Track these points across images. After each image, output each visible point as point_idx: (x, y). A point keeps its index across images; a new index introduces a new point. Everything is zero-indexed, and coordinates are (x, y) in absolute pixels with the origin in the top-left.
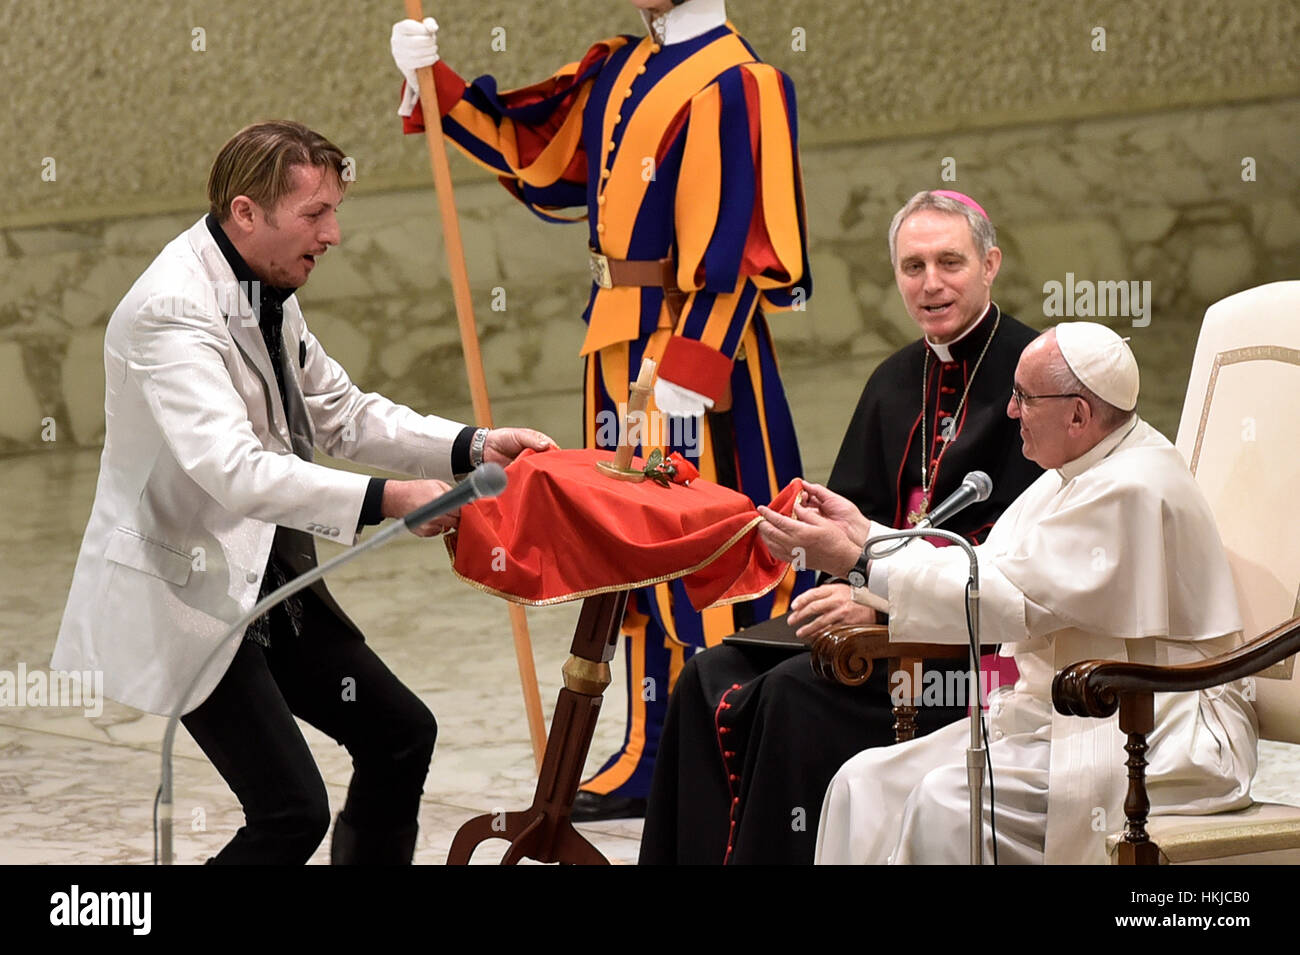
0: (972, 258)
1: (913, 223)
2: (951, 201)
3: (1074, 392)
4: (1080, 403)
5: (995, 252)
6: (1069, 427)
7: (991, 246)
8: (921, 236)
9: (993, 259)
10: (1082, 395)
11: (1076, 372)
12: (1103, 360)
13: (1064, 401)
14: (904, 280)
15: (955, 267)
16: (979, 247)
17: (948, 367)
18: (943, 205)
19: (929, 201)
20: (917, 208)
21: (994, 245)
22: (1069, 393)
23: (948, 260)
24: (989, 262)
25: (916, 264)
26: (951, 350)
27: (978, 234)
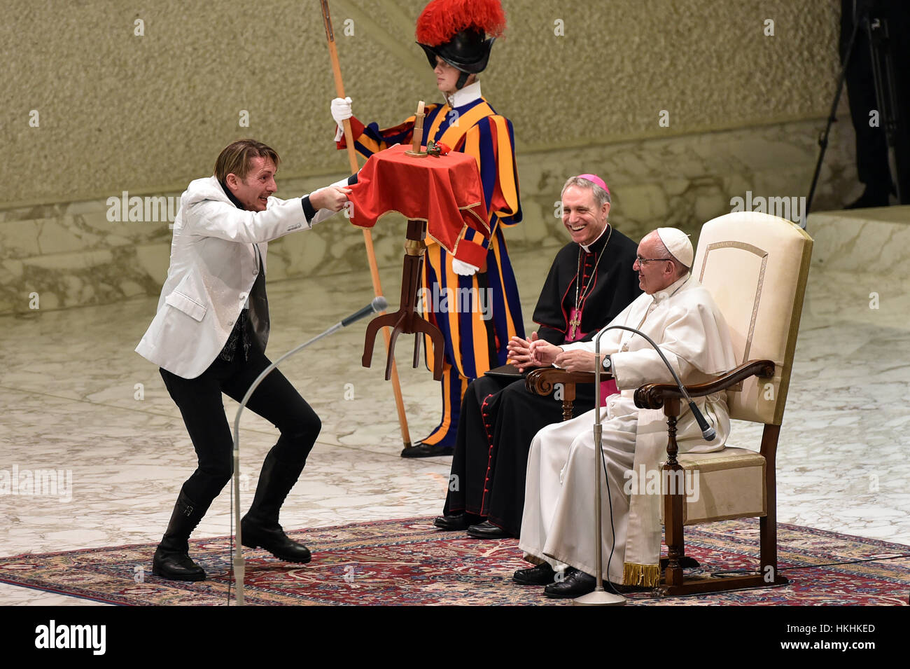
0: (593, 209)
1: (569, 191)
2: (585, 180)
3: (667, 258)
4: (669, 263)
5: (607, 204)
6: (663, 274)
7: (605, 202)
8: (571, 198)
9: (606, 207)
10: (670, 259)
11: (669, 249)
12: (680, 244)
15: (584, 212)
16: (598, 203)
17: (588, 255)
18: (582, 183)
19: (575, 181)
20: (571, 184)
21: (607, 201)
22: (664, 259)
23: (580, 209)
24: (604, 209)
25: (568, 210)
26: (589, 248)
27: (598, 197)
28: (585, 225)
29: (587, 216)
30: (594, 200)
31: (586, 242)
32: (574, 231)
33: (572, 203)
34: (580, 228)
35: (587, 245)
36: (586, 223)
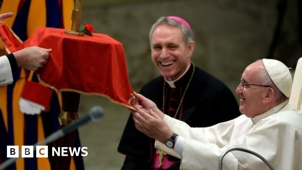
0: (182, 46)
1: (158, 30)
2: (174, 21)
3: (268, 85)
4: (270, 90)
5: (192, 43)
6: (263, 99)
7: (191, 41)
8: (161, 36)
9: (192, 46)
10: (271, 86)
11: (271, 77)
13: (263, 88)
14: (154, 53)
15: (174, 48)
16: (186, 41)
17: (174, 90)
18: (171, 23)
19: (166, 21)
20: (160, 24)
21: (192, 40)
22: (266, 85)
23: (171, 46)
24: (190, 47)
25: (159, 47)
26: (175, 83)
27: (185, 36)
28: (175, 61)
29: (177, 52)
30: (183, 38)
31: (173, 78)
32: (164, 66)
33: (163, 40)
34: (170, 63)
35: (172, 80)
36: (176, 59)
